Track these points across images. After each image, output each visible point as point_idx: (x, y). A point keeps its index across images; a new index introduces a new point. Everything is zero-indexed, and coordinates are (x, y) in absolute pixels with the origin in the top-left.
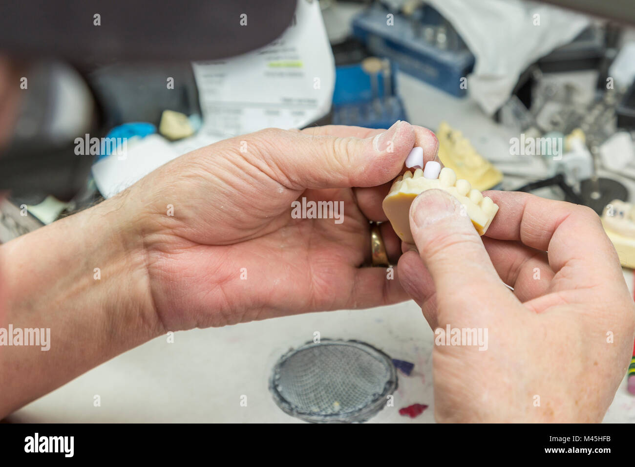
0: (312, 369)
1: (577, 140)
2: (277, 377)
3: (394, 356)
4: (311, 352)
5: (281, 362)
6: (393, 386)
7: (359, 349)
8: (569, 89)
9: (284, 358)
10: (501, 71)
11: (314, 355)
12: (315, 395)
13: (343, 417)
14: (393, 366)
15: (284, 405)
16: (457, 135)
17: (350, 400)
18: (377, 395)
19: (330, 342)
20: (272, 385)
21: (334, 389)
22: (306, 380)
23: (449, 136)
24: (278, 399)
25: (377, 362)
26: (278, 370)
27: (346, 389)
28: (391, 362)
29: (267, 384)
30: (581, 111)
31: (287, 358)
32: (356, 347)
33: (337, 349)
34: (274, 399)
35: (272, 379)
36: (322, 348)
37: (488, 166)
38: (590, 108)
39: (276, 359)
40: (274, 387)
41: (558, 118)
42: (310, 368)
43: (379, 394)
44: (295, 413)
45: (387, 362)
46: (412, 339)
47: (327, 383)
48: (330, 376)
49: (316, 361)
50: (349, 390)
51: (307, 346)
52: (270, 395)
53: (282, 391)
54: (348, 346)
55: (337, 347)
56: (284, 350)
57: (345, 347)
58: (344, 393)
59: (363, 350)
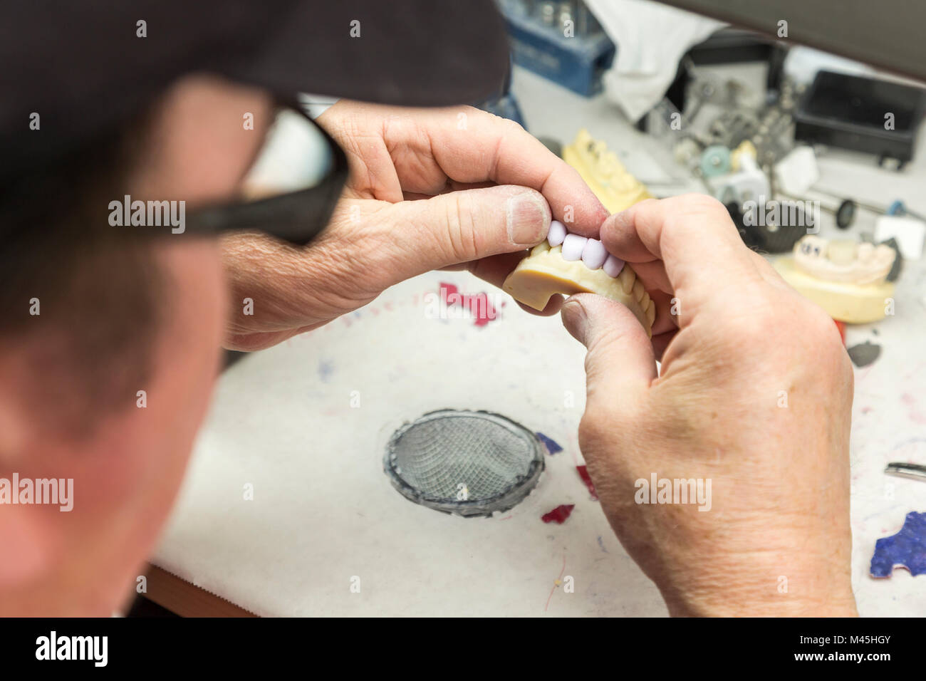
0: (433, 447)
1: (746, 156)
2: (393, 457)
3: (535, 430)
4: (431, 426)
5: (394, 437)
6: (540, 467)
7: (490, 421)
8: (733, 88)
9: (399, 434)
10: (648, 67)
11: (435, 430)
12: (438, 480)
13: (481, 505)
14: (536, 442)
15: (406, 490)
16: (600, 146)
17: (483, 485)
18: (521, 478)
19: (454, 414)
20: (388, 467)
21: (461, 471)
22: (426, 460)
23: (590, 147)
24: (398, 483)
25: (515, 439)
26: (393, 448)
27: (477, 472)
28: (533, 438)
29: (381, 466)
30: (749, 117)
31: (403, 433)
32: (486, 420)
33: (463, 422)
34: (393, 484)
35: (387, 459)
36: (445, 421)
37: (641, 189)
38: (761, 115)
39: (388, 435)
40: (392, 470)
41: (720, 127)
42: (430, 446)
43: (523, 477)
44: (422, 501)
45: (529, 437)
46: (556, 410)
47: (451, 464)
48: (456, 455)
49: (438, 437)
50: (480, 473)
51: (425, 419)
52: (387, 479)
53: (401, 474)
54: (477, 418)
55: (464, 419)
56: (398, 425)
57: (472, 420)
58: (474, 476)
59: (495, 423)
